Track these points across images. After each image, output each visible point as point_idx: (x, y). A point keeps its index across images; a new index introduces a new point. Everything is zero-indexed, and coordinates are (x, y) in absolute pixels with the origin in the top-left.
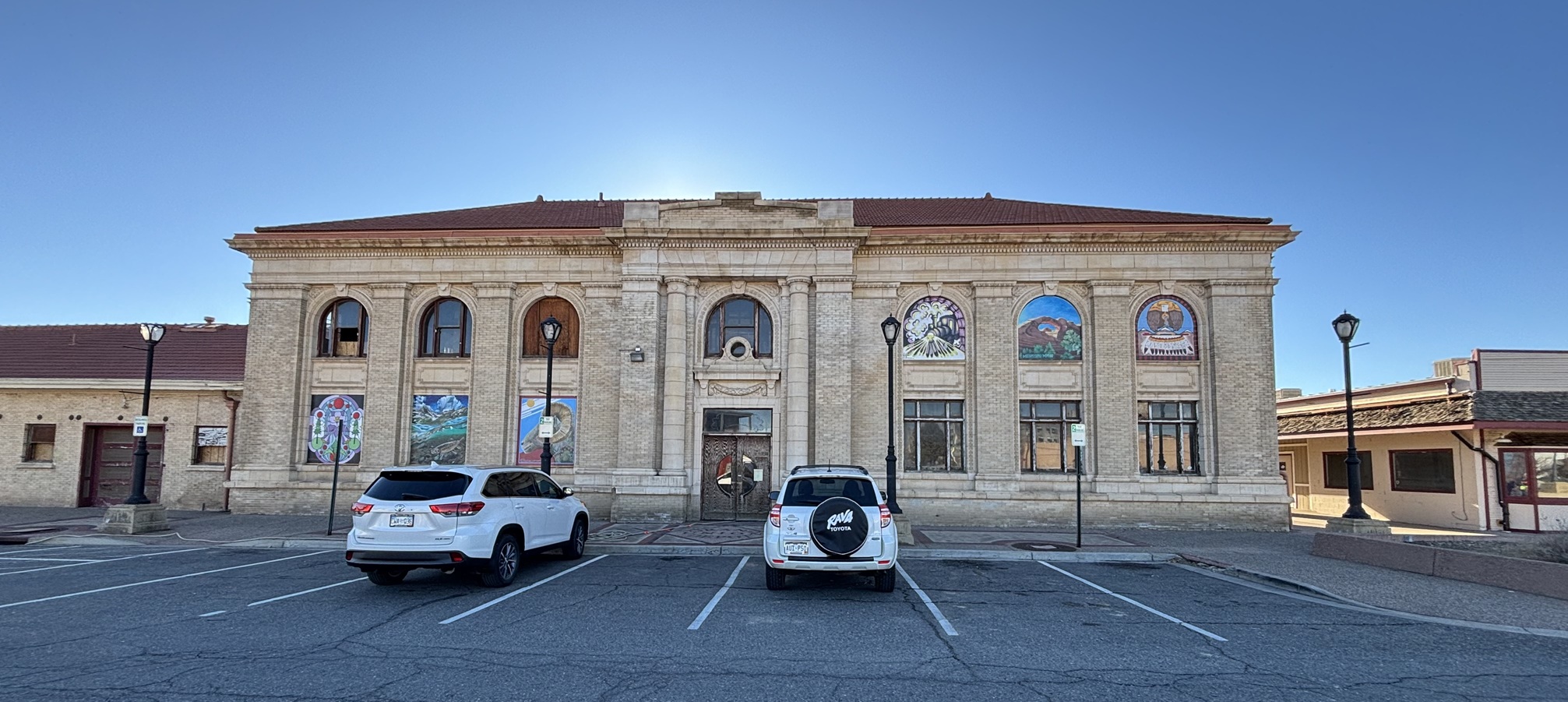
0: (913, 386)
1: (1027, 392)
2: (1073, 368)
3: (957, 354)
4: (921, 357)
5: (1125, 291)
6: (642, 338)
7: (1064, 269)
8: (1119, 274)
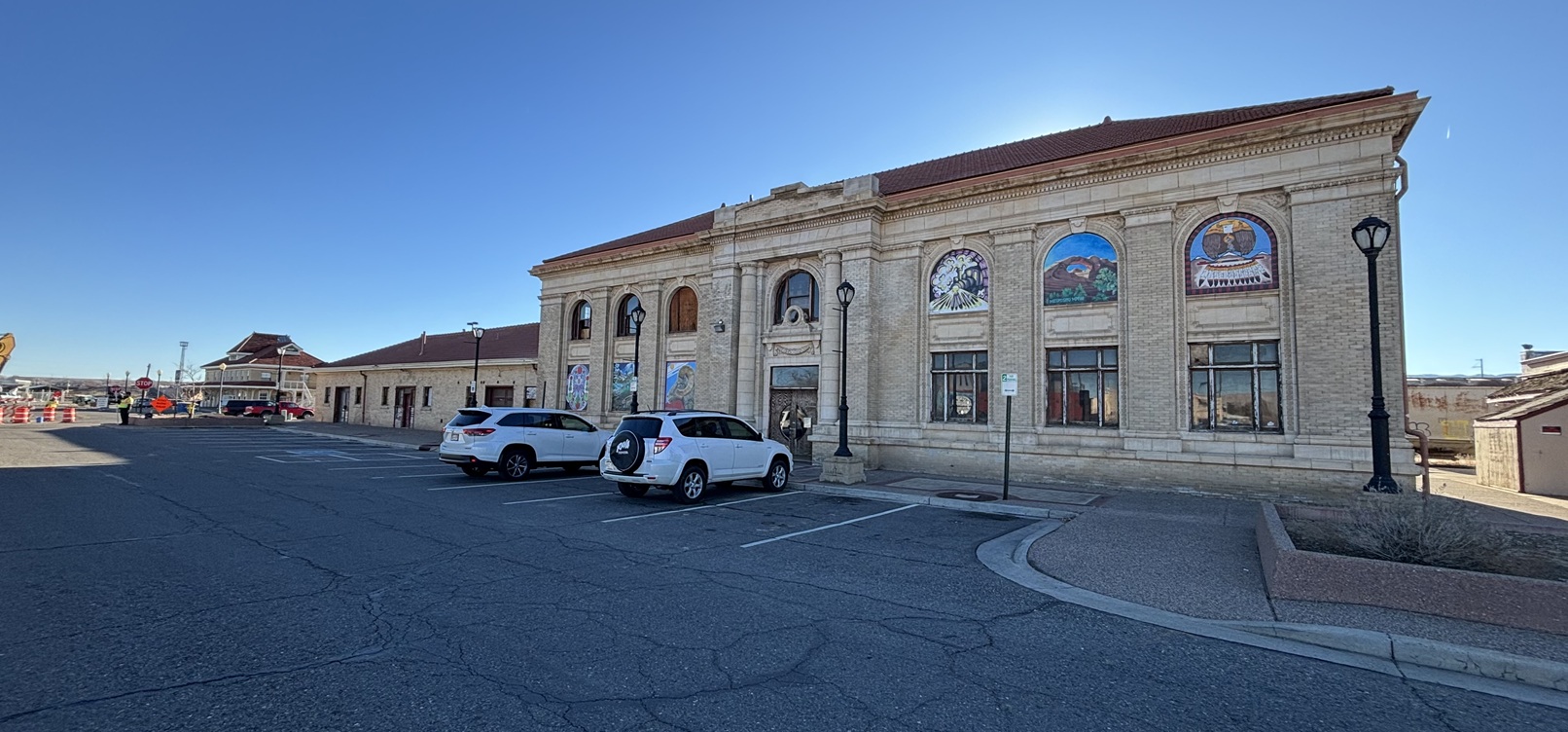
0: (939, 339)
1: (1054, 340)
2: (1107, 310)
3: (981, 304)
4: (946, 310)
5: (1166, 216)
6: (724, 313)
7: (1089, 203)
8: (1158, 198)
